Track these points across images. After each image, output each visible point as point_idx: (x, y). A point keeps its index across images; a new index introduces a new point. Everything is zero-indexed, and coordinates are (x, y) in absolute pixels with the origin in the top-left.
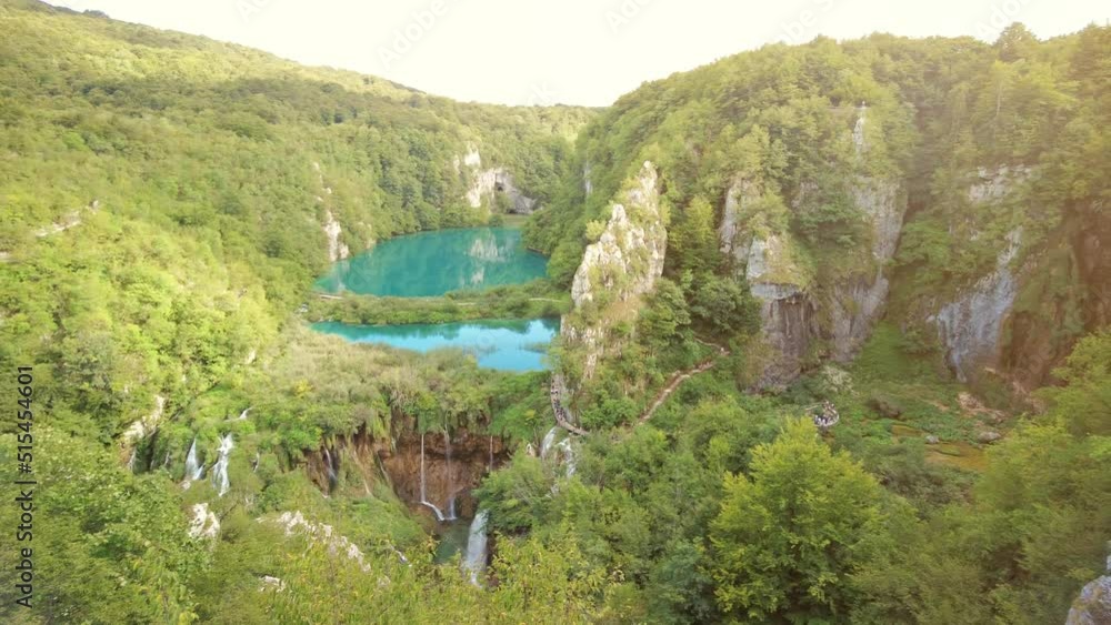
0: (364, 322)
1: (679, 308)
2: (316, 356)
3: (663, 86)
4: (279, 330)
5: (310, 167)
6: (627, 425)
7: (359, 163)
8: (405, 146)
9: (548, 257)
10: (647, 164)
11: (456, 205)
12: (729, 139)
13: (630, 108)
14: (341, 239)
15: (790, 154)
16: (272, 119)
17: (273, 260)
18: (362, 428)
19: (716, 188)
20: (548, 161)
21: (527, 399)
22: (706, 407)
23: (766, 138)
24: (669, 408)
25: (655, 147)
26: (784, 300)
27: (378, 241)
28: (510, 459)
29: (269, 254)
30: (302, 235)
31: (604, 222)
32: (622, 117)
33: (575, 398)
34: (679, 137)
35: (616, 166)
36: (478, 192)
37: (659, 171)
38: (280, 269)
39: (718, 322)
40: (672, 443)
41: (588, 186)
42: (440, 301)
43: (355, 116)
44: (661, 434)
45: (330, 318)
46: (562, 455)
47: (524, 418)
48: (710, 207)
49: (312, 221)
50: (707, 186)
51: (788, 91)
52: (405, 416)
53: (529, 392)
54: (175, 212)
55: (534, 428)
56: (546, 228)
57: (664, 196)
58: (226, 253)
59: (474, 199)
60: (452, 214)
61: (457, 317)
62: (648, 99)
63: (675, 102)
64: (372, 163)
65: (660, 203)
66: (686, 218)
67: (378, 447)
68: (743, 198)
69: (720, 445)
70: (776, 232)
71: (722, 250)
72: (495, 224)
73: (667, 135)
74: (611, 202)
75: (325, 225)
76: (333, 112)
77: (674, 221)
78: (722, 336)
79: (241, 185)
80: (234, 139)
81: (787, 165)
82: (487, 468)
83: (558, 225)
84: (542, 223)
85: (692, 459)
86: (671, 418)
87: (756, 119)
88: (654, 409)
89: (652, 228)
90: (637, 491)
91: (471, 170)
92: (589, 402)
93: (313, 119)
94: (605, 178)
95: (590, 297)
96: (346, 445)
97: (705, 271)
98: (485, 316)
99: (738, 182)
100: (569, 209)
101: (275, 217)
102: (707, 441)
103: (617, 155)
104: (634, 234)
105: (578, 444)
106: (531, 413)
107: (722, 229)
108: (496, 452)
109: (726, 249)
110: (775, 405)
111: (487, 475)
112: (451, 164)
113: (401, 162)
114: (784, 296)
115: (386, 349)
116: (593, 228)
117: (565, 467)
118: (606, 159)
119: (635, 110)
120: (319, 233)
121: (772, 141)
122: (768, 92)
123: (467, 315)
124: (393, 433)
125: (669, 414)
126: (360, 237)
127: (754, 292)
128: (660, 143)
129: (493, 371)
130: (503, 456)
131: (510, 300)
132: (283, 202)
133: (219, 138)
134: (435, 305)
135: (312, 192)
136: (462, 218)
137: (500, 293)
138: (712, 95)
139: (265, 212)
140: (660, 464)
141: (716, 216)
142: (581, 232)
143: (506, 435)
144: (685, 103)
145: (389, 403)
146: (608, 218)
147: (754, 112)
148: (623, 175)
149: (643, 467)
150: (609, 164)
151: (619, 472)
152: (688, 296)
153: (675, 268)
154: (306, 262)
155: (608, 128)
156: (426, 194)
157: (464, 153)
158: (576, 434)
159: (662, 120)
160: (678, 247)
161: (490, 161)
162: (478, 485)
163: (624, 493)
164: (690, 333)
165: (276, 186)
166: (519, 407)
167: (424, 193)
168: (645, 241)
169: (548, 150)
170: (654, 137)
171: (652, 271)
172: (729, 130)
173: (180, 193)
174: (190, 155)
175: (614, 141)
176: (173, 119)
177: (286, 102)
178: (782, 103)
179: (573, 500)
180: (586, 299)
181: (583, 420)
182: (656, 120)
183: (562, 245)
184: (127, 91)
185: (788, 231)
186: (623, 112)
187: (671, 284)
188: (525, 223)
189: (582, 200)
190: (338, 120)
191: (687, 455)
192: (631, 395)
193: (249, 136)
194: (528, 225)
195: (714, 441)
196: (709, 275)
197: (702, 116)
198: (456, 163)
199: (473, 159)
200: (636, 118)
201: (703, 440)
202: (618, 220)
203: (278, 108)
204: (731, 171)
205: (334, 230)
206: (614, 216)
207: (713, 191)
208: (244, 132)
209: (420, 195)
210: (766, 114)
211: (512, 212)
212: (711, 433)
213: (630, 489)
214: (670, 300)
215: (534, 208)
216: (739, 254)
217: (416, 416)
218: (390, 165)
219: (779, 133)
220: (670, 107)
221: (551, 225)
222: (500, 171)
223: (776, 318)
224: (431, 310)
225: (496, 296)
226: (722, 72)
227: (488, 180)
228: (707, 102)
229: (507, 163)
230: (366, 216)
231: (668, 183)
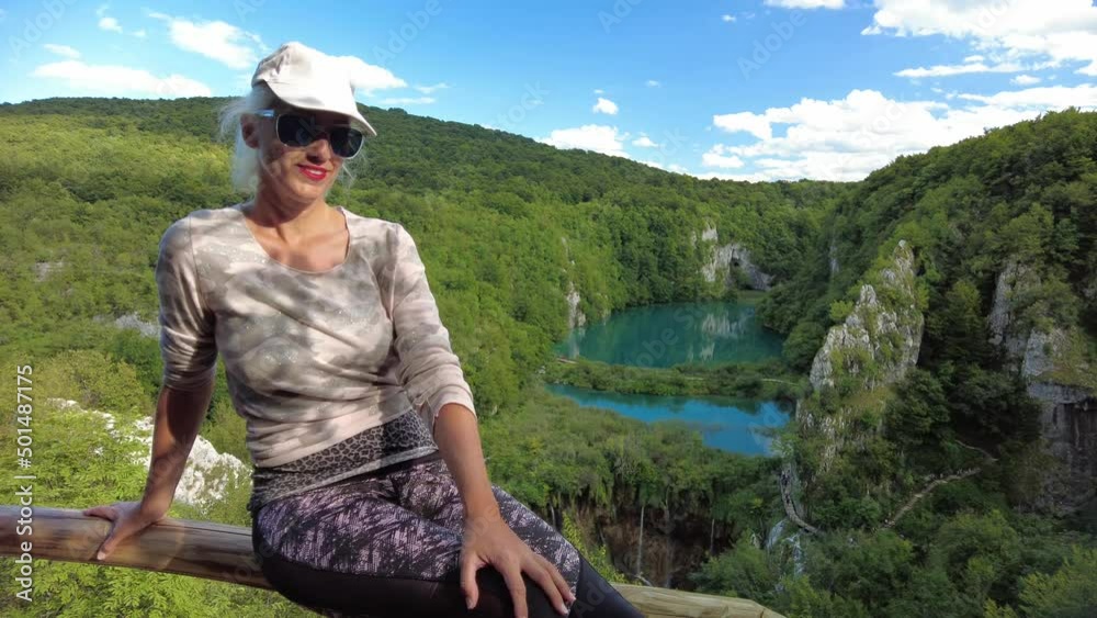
0: (595, 387)
1: (936, 403)
2: (550, 415)
3: (923, 162)
4: (520, 388)
5: (558, 241)
6: (867, 530)
7: (601, 238)
8: (645, 223)
9: (785, 336)
10: (902, 243)
11: (689, 280)
12: (1001, 219)
13: (884, 184)
14: (580, 307)
15: (1082, 235)
16: (528, 198)
17: (519, 324)
18: (586, 491)
19: (984, 271)
20: (790, 238)
21: (754, 486)
22: (965, 520)
23: (1049, 218)
24: (920, 517)
25: (913, 225)
26: (1072, 405)
27: (613, 311)
28: (732, 548)
29: (517, 318)
30: (547, 303)
31: (851, 304)
32: (874, 194)
33: (809, 491)
34: (941, 215)
35: (866, 244)
36: (713, 267)
37: (916, 251)
38: (525, 332)
39: (984, 422)
40: (920, 557)
41: (834, 264)
42: (667, 374)
43: (601, 196)
44: (907, 544)
45: (565, 381)
46: (789, 552)
47: (749, 505)
48: (977, 292)
49: (555, 290)
50: (973, 268)
51: (1078, 165)
52: (627, 485)
53: (756, 478)
54: (444, 277)
55: (761, 518)
56: (784, 306)
57: (921, 278)
58: (481, 315)
59: (709, 274)
60: (685, 288)
61: (684, 391)
62: (905, 175)
63: (935, 179)
64: (613, 238)
65: (917, 285)
66: (947, 304)
67: (599, 512)
68: (1018, 284)
69: (983, 568)
70: (1062, 323)
71: (991, 341)
72: (729, 299)
73: (925, 213)
74: (861, 282)
75: (567, 295)
76: (581, 192)
77: (933, 306)
78: (989, 441)
79: (499, 256)
80: (495, 216)
81: (1077, 247)
82: (707, 553)
83: (798, 304)
84: (779, 300)
85: (944, 577)
86: (921, 527)
87: (1036, 197)
88: (899, 516)
89: (906, 312)
90: (874, 605)
91: (707, 246)
92: (824, 498)
93: (564, 199)
94: (852, 257)
95: (831, 383)
96: (570, 505)
97: (970, 362)
98: (712, 392)
99: (1012, 265)
100: (812, 287)
101: (524, 285)
102: (964, 560)
103: (868, 233)
104: (885, 317)
105: (808, 542)
106: (758, 502)
107: (990, 318)
108: (718, 536)
109: (997, 340)
110: (1057, 530)
111: (706, 561)
112: (688, 240)
113: (640, 238)
114: (1072, 399)
115: (613, 415)
116: (836, 309)
117: (793, 566)
118: (856, 237)
119: (888, 187)
120: (561, 301)
121: (1056, 221)
122: (1055, 166)
123: (695, 390)
124: (614, 500)
125: (919, 522)
126: (597, 307)
127: (1032, 392)
128: (919, 221)
129: (719, 451)
130: (725, 543)
131: (740, 379)
132: (532, 273)
133: (484, 215)
134: (663, 377)
135: (559, 265)
136: (695, 292)
137: (729, 370)
138: (979, 171)
139: (516, 281)
140: (904, 577)
141: (984, 301)
142: (824, 313)
143: (729, 521)
144: (949, 177)
145: (613, 469)
146: (855, 299)
147: (1032, 189)
148: (875, 254)
149: (884, 578)
150: (858, 242)
151: (854, 579)
152: (947, 390)
153: (932, 358)
154: (548, 328)
155: (858, 204)
156: (662, 267)
157: (702, 229)
158: (807, 531)
159: (920, 197)
160: (937, 333)
161: (727, 236)
162: (697, 569)
163: (859, 605)
164: (948, 432)
165: (527, 258)
166: (744, 493)
167: (659, 268)
168: (898, 326)
169: (791, 225)
170: (911, 214)
171: (905, 359)
172: (1001, 208)
173: (449, 262)
174: (459, 228)
175: (864, 218)
176: (448, 197)
177: (541, 183)
178: (1070, 179)
179: (799, 602)
180: (827, 385)
181: (815, 516)
182: (914, 197)
183: (802, 324)
184: (415, 174)
185: (1078, 323)
186: (875, 189)
187: (927, 375)
188: (761, 299)
189: (826, 278)
190: (586, 199)
191: (938, 572)
192: (873, 495)
193: (509, 214)
194: (764, 302)
195: (973, 561)
196: (975, 369)
197: (968, 193)
198: (694, 238)
199: (710, 235)
200: (890, 196)
201: (960, 558)
202: (867, 301)
203: (535, 189)
204: (1004, 253)
205: (576, 299)
206: (863, 298)
207: (981, 274)
208: (505, 210)
209: (655, 269)
210: (1049, 192)
211: (748, 288)
212: (971, 552)
213: (866, 601)
214: (925, 393)
215: (772, 285)
216: (1013, 346)
217: (638, 486)
218: (629, 240)
219: (1066, 212)
220: (931, 184)
221: (791, 302)
222: (737, 246)
223: (1062, 425)
224: (659, 382)
225: (726, 373)
226: (992, 147)
227: (725, 255)
228: (974, 178)
229: (744, 240)
230: (604, 287)
231: (927, 264)
